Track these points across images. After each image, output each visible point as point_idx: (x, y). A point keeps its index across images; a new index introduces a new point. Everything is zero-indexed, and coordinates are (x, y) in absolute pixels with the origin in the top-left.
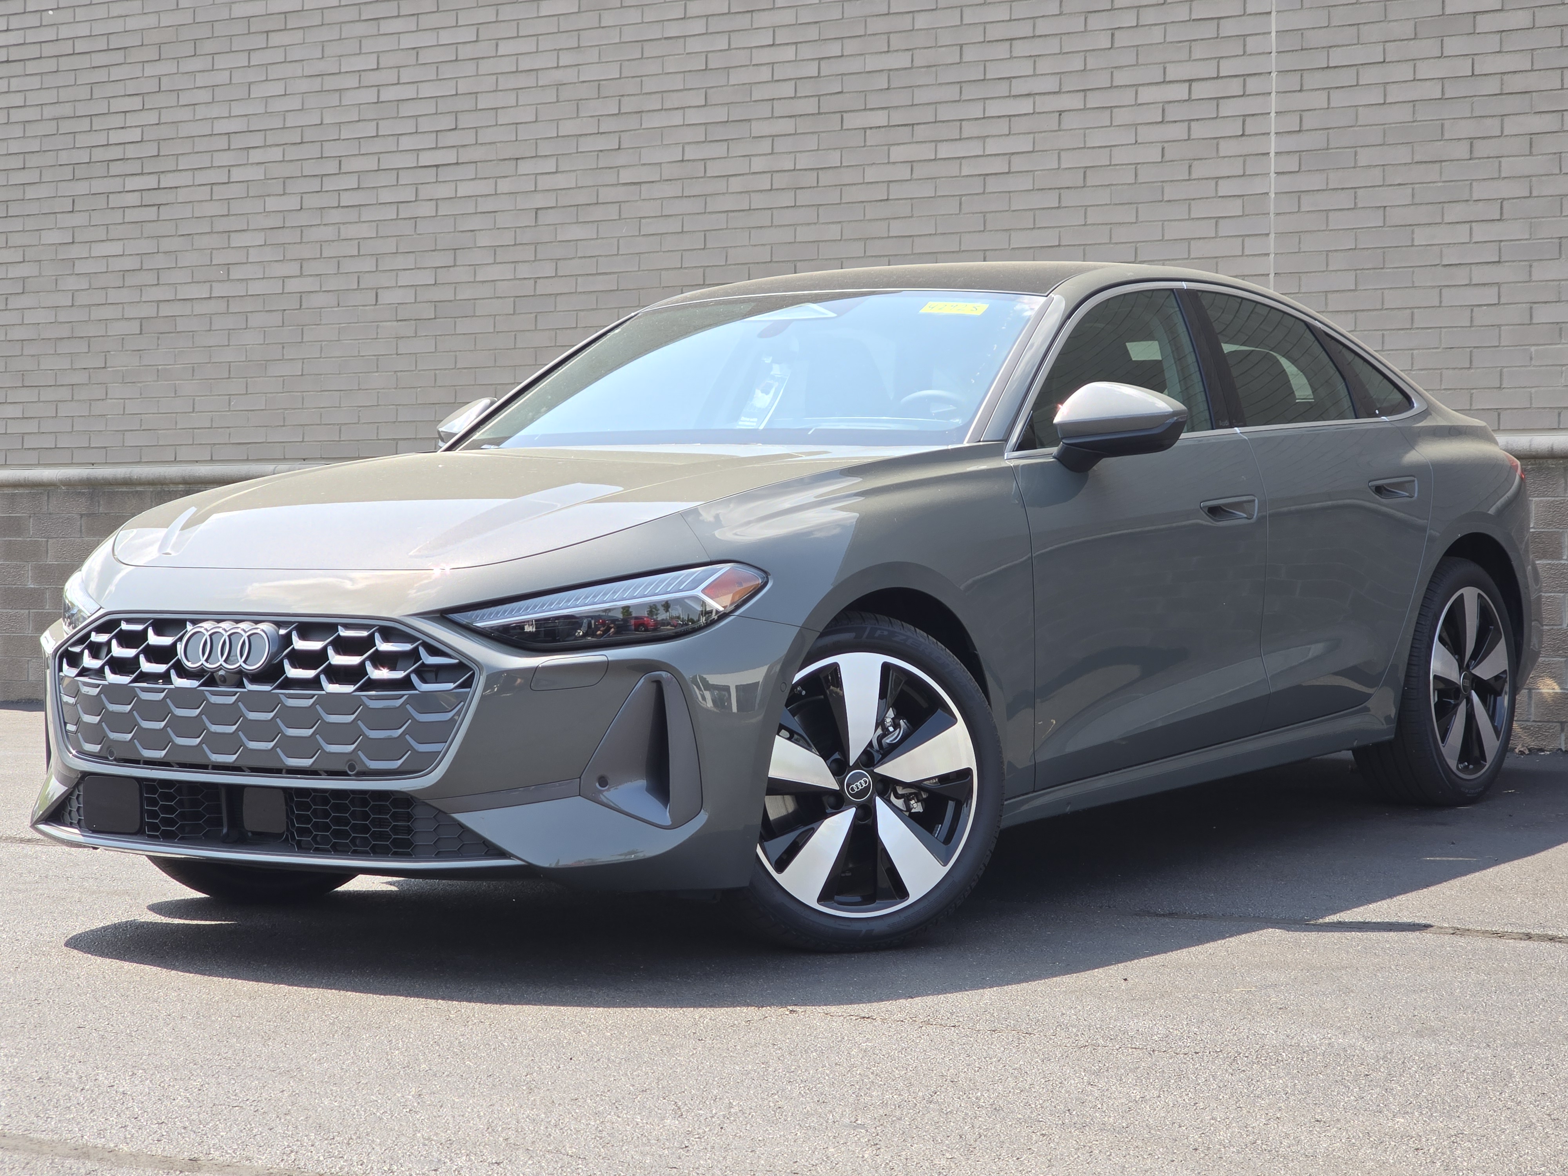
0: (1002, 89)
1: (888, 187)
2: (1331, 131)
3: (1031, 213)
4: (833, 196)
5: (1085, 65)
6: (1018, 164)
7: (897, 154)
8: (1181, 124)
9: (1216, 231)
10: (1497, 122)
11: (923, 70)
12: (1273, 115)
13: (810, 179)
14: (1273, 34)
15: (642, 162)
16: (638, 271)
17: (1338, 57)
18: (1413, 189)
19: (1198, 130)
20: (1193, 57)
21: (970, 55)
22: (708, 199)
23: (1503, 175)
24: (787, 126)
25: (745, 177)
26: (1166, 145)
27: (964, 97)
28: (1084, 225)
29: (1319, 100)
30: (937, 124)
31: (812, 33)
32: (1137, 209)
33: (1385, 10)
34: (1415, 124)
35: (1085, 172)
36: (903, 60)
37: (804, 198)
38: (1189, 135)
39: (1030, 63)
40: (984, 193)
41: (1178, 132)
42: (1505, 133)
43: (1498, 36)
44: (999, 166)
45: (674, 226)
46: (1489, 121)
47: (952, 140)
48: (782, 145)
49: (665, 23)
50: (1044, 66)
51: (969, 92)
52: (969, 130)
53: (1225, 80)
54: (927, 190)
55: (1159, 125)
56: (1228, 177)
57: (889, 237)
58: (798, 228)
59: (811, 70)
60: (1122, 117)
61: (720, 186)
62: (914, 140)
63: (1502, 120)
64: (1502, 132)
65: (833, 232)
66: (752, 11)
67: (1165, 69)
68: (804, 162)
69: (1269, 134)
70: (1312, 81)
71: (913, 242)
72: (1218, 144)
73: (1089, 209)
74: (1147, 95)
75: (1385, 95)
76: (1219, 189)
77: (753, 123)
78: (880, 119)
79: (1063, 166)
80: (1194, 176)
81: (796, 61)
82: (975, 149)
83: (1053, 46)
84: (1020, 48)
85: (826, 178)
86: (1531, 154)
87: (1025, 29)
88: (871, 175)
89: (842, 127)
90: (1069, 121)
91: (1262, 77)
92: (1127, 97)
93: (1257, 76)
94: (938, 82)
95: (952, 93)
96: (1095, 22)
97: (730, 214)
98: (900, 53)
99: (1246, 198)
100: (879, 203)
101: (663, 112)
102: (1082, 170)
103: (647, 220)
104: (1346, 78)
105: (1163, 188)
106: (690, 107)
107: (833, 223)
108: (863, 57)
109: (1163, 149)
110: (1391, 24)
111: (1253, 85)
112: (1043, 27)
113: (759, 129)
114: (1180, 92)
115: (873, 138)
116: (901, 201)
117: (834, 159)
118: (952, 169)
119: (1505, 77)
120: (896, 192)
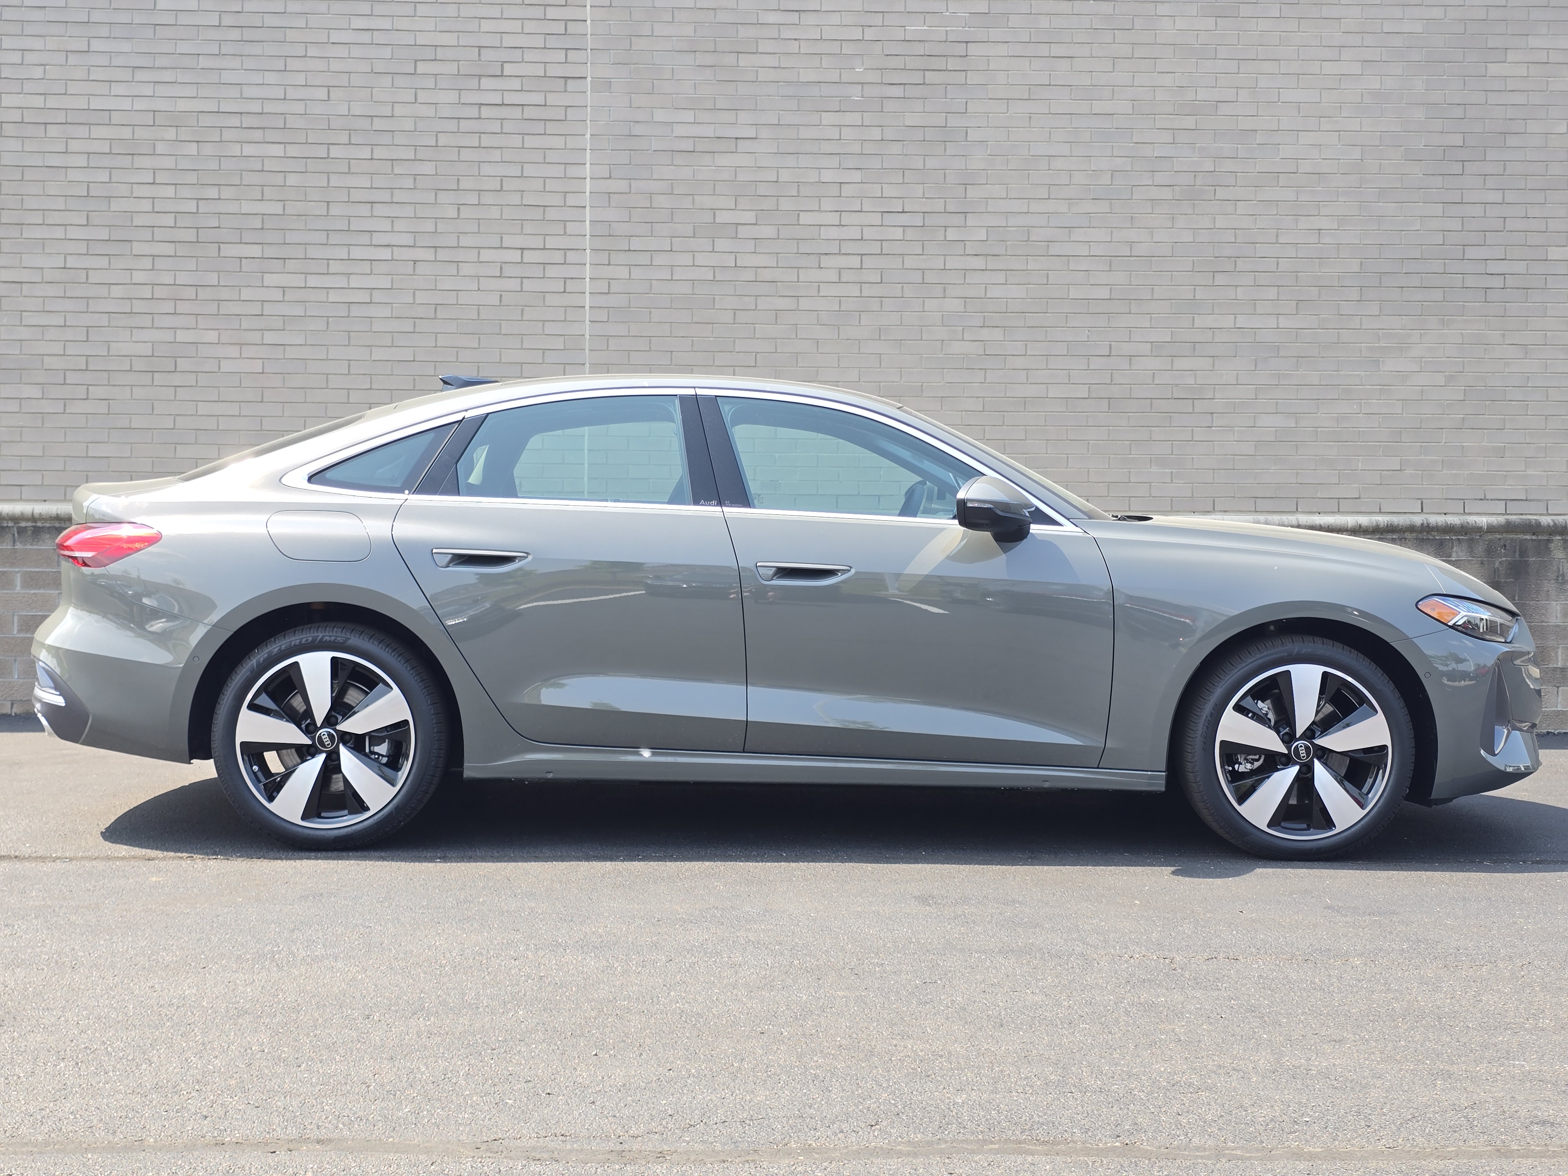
0: (365, 239)
1: (262, 305)
2: (631, 295)
3: (390, 334)
4: (212, 308)
5: (436, 228)
6: (378, 297)
7: (269, 279)
8: (516, 279)
9: (543, 359)
10: (753, 299)
11: (294, 217)
12: (588, 280)
13: (190, 293)
14: (588, 223)
15: (23, 265)
16: (20, 354)
17: (636, 244)
18: (692, 341)
19: (528, 285)
20: (524, 232)
21: (335, 210)
22: (90, 300)
23: (757, 336)
24: (169, 249)
25: (126, 286)
26: (503, 293)
27: (330, 242)
28: (436, 347)
29: (623, 272)
30: (307, 260)
31: (192, 178)
32: (479, 338)
33: (672, 214)
34: (694, 296)
35: (436, 308)
36: (277, 208)
37: (182, 307)
38: (522, 288)
39: (389, 221)
40: (348, 317)
41: (514, 284)
42: (758, 308)
43: (753, 241)
44: (363, 297)
45: (58, 320)
46: (747, 298)
47: (320, 274)
48: (160, 263)
49: (46, 154)
50: (400, 225)
51: (335, 238)
52: (334, 267)
53: (549, 251)
54: (299, 311)
55: (498, 279)
56: (553, 321)
57: (263, 344)
58: (178, 331)
59: (191, 207)
60: (466, 269)
61: (103, 291)
62: (286, 271)
63: (756, 299)
64: (756, 307)
65: (212, 336)
66: (133, 154)
67: (502, 238)
68: (182, 278)
69: (584, 293)
70: (616, 258)
71: (285, 350)
72: (544, 297)
73: (438, 335)
74: (486, 255)
75: (672, 274)
76: (545, 329)
77: (134, 244)
78: (256, 251)
79: (417, 301)
80: (524, 318)
81: (175, 198)
82: (341, 282)
83: (409, 211)
84: (379, 210)
85: (203, 294)
86: (776, 324)
87: (385, 196)
88: (246, 294)
89: (219, 254)
90: (421, 268)
91: (579, 252)
92: (472, 256)
93: (575, 251)
94: (308, 228)
95: (321, 237)
96: (443, 197)
97: (112, 315)
98: (273, 202)
99: (566, 337)
100: (254, 317)
101: (44, 226)
102: (434, 306)
103: (29, 313)
104: (644, 259)
105: (500, 324)
106: (71, 225)
107: (211, 329)
108: (239, 202)
109: (501, 296)
110: (676, 225)
111: (572, 257)
112: (399, 196)
113: (137, 248)
114: (516, 256)
115: (246, 265)
116: (274, 317)
117: (212, 279)
118: (321, 296)
119: (759, 270)
120: (268, 309)
